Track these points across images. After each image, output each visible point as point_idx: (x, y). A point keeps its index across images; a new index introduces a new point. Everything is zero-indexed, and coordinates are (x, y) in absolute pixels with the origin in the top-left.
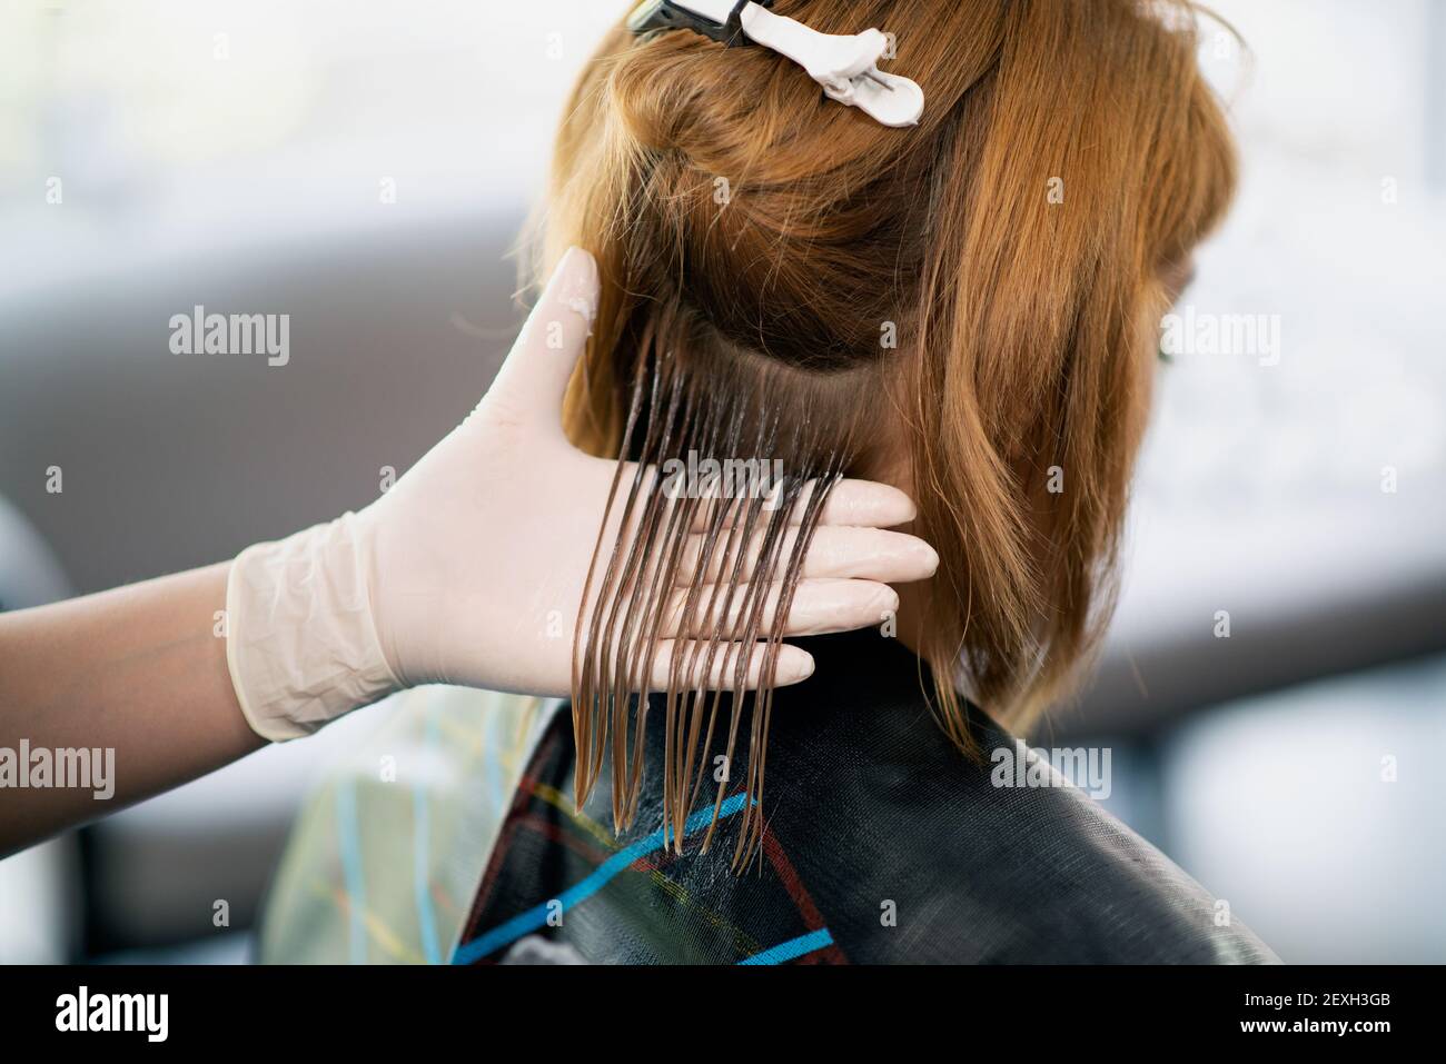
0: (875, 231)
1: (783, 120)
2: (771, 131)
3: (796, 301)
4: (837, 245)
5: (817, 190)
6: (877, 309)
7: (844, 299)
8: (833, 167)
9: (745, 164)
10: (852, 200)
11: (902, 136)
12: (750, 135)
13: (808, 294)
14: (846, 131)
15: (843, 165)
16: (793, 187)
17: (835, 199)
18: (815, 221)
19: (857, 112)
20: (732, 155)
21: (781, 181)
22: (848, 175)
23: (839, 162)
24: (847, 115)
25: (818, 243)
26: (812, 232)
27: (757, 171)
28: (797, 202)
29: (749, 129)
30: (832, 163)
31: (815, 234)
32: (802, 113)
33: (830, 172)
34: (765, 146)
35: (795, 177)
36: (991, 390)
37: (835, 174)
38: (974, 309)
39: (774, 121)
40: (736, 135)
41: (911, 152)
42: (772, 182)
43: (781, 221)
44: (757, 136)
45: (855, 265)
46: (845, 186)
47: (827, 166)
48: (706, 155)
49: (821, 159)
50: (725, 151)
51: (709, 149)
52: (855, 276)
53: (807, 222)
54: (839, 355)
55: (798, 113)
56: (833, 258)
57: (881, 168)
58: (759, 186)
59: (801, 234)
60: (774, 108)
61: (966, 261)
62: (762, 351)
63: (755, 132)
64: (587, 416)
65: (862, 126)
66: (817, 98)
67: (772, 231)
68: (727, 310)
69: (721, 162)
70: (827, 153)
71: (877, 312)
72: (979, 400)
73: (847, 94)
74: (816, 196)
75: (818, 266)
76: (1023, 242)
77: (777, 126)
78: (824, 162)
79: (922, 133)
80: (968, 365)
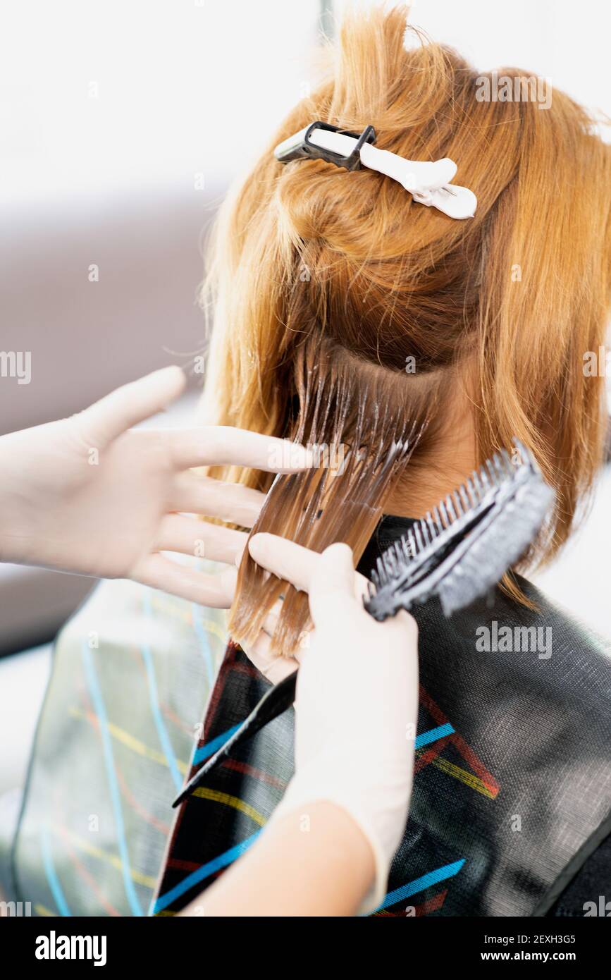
0: (448, 285)
1: (391, 218)
2: (384, 225)
3: (400, 332)
4: (426, 295)
5: (413, 262)
6: (449, 334)
7: (430, 329)
8: (424, 246)
9: (369, 247)
10: (436, 267)
11: (465, 224)
12: (371, 228)
13: (406, 327)
14: (428, 222)
15: (429, 245)
16: (400, 260)
17: (425, 267)
18: (413, 281)
19: (434, 210)
20: (360, 242)
21: (392, 256)
22: (433, 251)
23: (427, 243)
24: (428, 212)
25: (415, 295)
26: (412, 288)
27: (377, 251)
28: (403, 269)
29: (370, 224)
30: (423, 244)
31: (413, 289)
32: (401, 212)
33: (422, 249)
34: (382, 234)
35: (400, 254)
36: (524, 381)
37: (424, 251)
38: (513, 331)
39: (386, 218)
40: (362, 229)
41: (470, 235)
42: (386, 258)
43: (392, 282)
44: (377, 228)
45: (436, 307)
46: (432, 258)
47: (420, 246)
48: (343, 241)
49: (415, 241)
50: (356, 239)
51: (344, 238)
52: (436, 314)
53: (408, 282)
54: (425, 364)
55: (399, 212)
56: (423, 303)
57: (452, 246)
58: (379, 260)
59: (405, 289)
60: (385, 210)
61: (506, 302)
62: (376, 363)
63: (374, 227)
64: (259, 404)
65: (438, 219)
66: (409, 203)
67: (385, 289)
68: (354, 338)
69: (352, 245)
70: (419, 238)
71: (450, 336)
72: (518, 389)
73: (429, 199)
74: (414, 265)
75: (414, 309)
76: (541, 288)
77: (388, 222)
78: (417, 243)
79: (476, 223)
80: (510, 367)
